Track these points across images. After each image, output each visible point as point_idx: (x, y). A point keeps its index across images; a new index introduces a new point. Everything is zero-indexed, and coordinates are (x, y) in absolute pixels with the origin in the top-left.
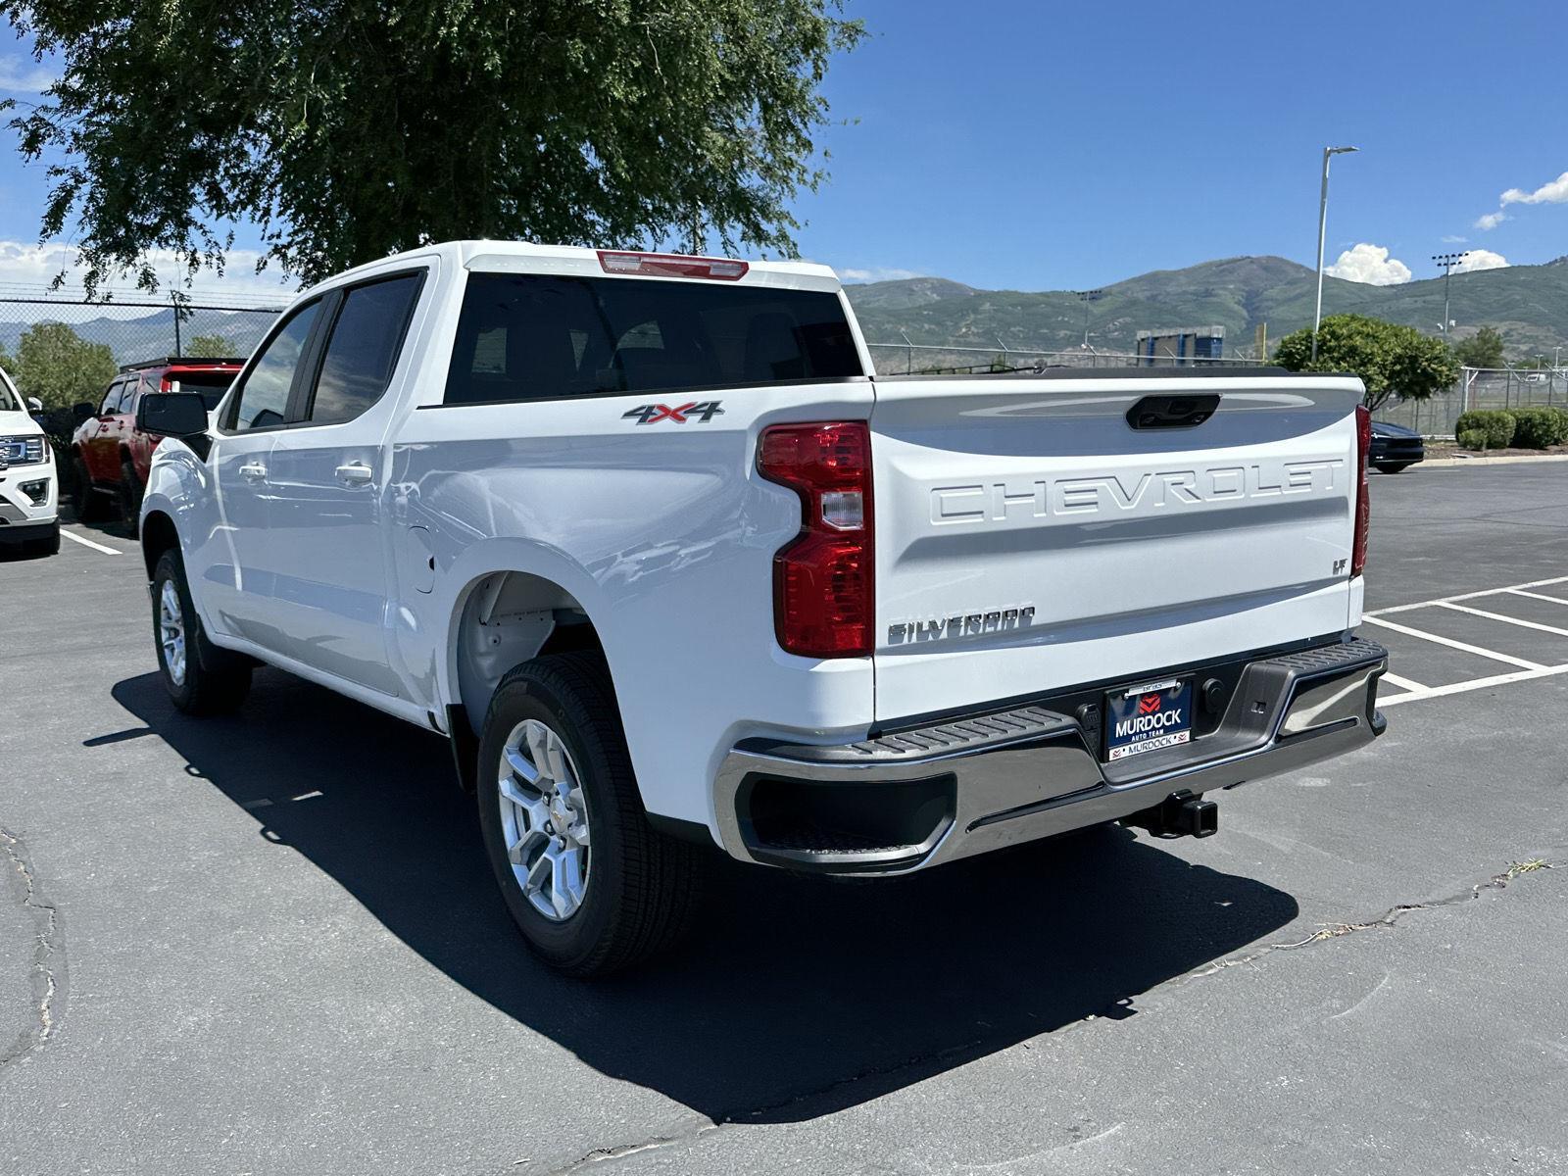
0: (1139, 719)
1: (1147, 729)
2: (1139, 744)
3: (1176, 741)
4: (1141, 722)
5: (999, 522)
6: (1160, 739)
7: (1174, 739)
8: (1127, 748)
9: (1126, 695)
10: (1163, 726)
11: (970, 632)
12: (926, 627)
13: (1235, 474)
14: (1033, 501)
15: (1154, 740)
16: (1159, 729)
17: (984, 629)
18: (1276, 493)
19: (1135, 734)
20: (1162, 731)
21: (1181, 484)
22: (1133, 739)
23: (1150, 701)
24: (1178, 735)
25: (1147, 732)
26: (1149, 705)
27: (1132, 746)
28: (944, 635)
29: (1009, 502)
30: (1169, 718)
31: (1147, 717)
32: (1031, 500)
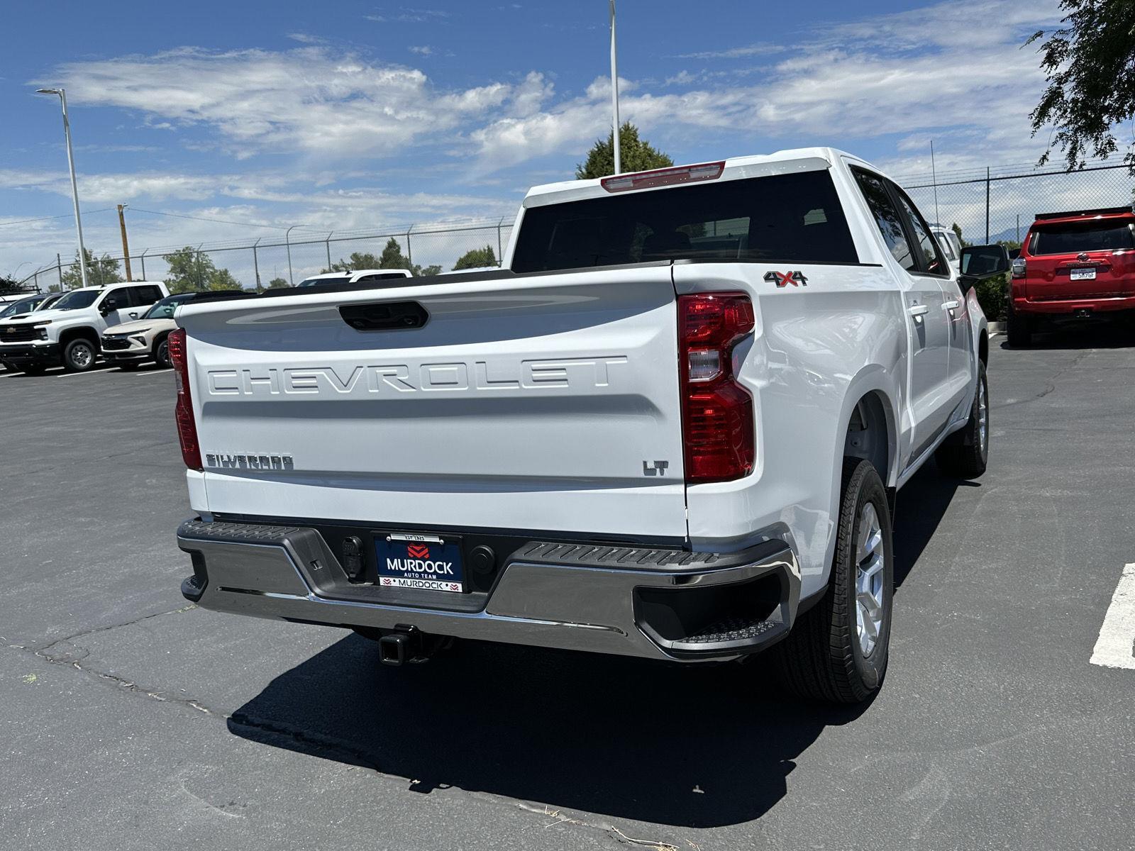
0: (409, 561)
1: (418, 570)
2: (409, 581)
3: (448, 589)
4: (411, 563)
5: (248, 395)
6: (431, 582)
7: (446, 586)
8: (397, 580)
9: (388, 537)
10: (435, 573)
11: (253, 467)
12: (226, 459)
13: (456, 369)
14: (269, 383)
15: (424, 582)
16: (431, 574)
17: (262, 467)
18: (515, 387)
19: (407, 571)
20: (434, 577)
21: (395, 375)
22: (406, 575)
23: (418, 548)
24: (450, 584)
25: (420, 573)
26: (419, 552)
27: (402, 580)
28: (237, 466)
29: (254, 382)
30: (441, 567)
31: (417, 561)
32: (268, 382)
